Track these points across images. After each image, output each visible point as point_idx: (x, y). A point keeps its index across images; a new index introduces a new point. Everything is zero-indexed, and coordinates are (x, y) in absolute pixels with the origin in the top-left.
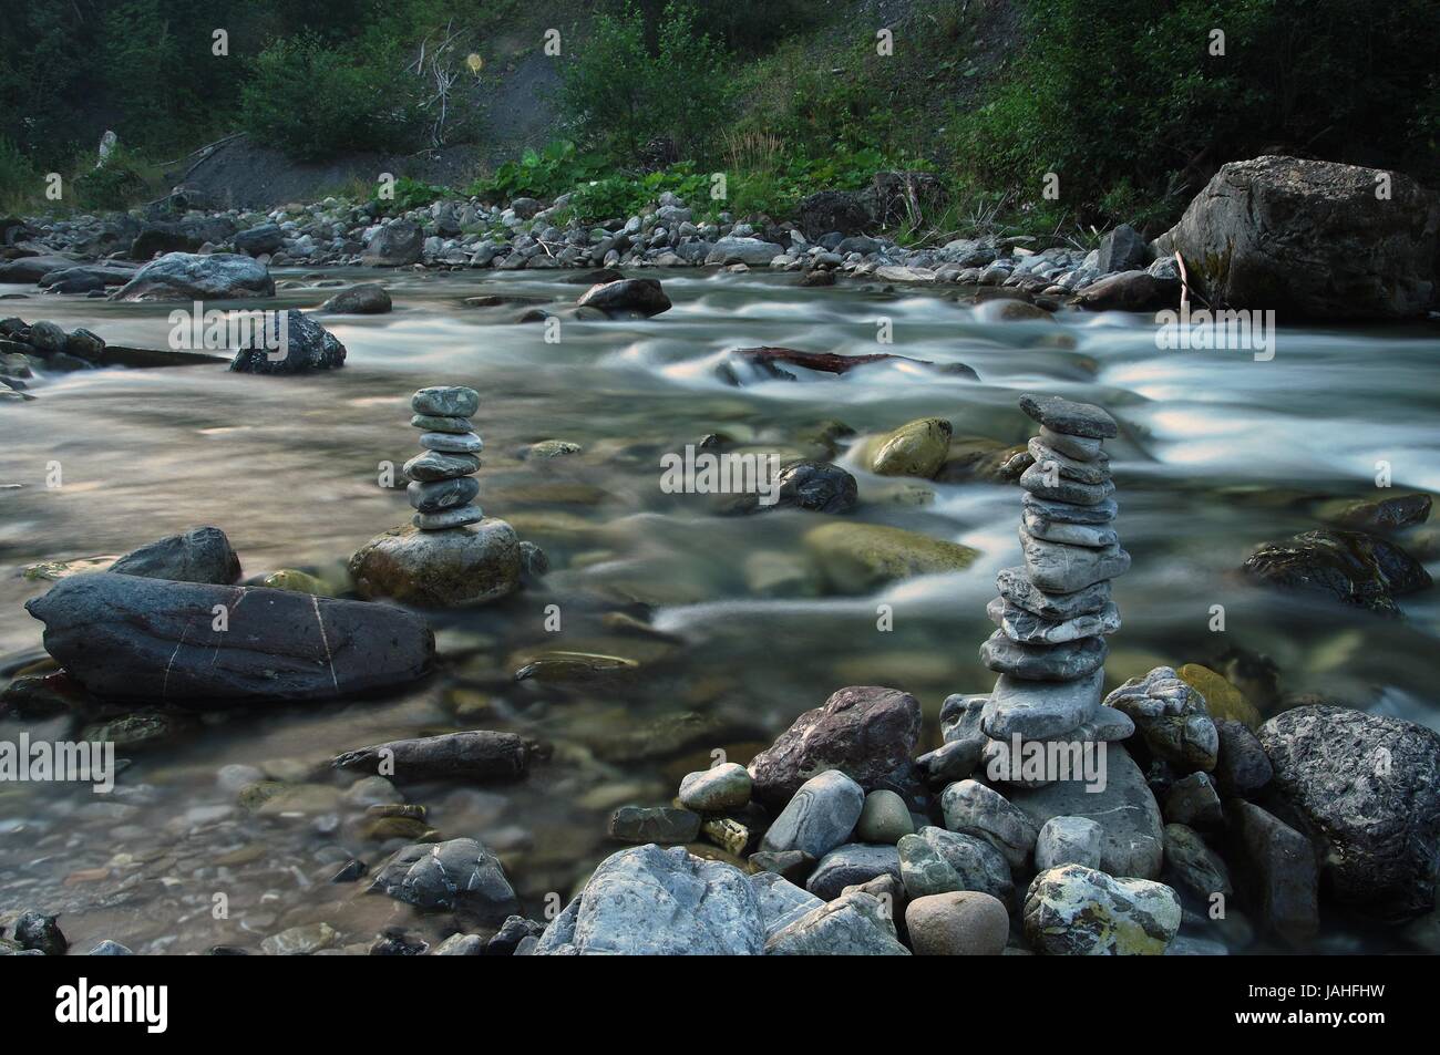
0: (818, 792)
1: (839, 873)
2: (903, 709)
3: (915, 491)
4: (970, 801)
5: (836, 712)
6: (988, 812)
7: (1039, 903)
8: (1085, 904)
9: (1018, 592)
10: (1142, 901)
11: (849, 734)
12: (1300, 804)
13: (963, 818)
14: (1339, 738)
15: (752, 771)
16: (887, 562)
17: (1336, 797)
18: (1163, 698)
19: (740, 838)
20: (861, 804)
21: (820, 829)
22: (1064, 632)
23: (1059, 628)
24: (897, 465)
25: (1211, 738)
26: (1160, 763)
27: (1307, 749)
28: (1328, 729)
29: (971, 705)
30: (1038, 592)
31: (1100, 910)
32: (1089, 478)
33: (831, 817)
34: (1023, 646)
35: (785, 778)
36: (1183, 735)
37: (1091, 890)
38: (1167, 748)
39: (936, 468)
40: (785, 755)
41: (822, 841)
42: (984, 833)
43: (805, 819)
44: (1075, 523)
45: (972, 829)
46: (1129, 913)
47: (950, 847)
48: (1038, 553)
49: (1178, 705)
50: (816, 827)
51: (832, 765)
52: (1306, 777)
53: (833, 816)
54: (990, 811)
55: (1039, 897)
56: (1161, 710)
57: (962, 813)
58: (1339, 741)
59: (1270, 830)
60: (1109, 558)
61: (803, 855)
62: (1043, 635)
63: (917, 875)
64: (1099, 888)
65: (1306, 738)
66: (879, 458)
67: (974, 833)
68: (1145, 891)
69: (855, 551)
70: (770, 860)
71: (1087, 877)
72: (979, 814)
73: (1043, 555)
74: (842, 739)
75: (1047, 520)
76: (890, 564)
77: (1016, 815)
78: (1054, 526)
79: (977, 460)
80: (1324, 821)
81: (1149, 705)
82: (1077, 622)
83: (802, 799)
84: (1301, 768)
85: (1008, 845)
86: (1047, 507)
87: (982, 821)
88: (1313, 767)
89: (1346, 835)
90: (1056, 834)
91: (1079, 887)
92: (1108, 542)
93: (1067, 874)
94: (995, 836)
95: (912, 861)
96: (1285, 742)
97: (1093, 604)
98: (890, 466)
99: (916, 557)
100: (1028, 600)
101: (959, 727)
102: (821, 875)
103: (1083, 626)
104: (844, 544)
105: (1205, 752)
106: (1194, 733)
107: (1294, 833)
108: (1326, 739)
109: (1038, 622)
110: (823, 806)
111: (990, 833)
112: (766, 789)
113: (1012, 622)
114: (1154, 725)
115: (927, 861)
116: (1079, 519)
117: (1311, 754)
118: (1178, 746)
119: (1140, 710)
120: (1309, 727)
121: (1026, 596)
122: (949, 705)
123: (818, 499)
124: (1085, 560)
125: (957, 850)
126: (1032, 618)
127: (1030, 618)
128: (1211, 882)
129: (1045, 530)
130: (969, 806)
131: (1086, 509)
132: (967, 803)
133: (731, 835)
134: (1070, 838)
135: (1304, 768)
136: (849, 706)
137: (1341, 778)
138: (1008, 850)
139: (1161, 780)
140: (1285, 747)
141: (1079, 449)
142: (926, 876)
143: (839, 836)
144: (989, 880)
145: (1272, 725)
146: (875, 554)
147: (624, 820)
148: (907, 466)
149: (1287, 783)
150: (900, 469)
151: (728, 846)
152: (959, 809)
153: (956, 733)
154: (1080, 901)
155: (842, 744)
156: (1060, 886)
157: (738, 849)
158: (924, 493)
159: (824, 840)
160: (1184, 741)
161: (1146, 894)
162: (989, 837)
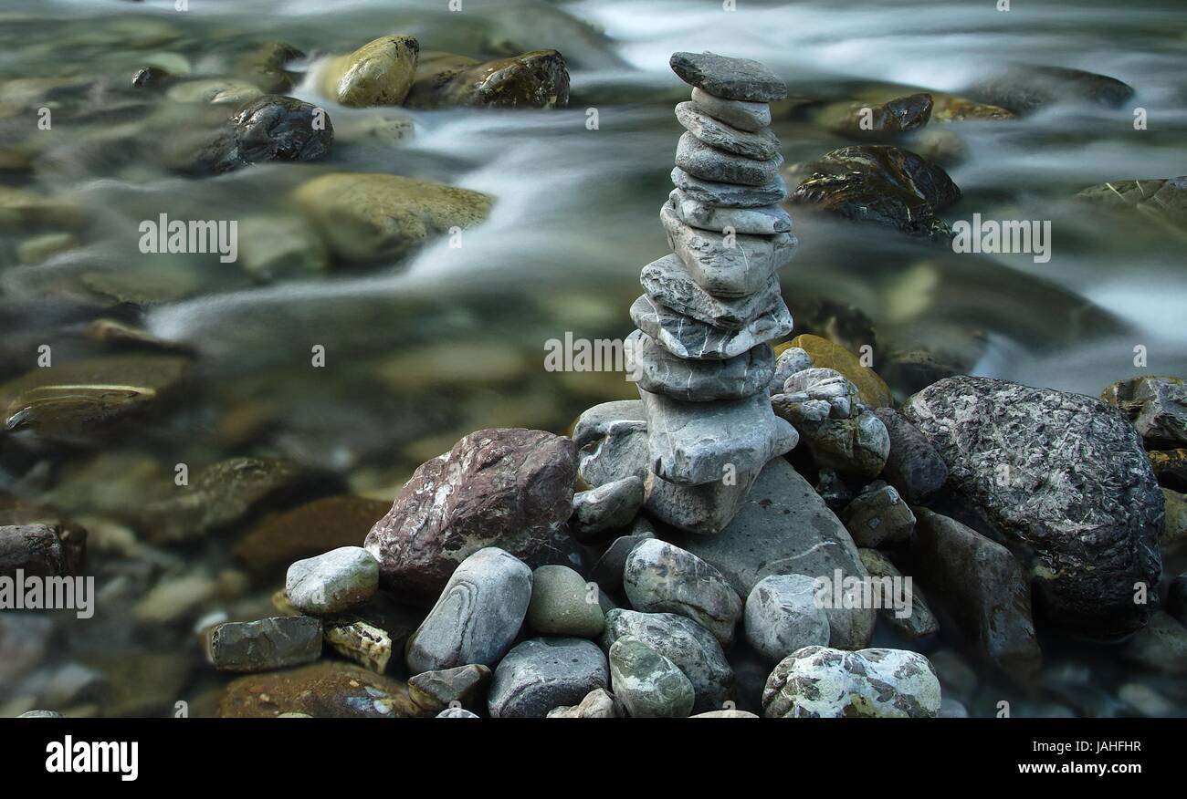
0: (481, 582)
1: (535, 693)
2: (565, 459)
3: (393, 124)
4: (663, 570)
5: (480, 470)
6: (687, 580)
7: (791, 705)
8: (847, 700)
9: (677, 295)
10: (904, 681)
11: (505, 500)
12: (983, 504)
13: (656, 591)
14: (1014, 423)
15: (374, 551)
16: (397, 220)
17: (1028, 495)
18: (828, 398)
19: (383, 649)
20: (530, 588)
21: (488, 628)
22: (742, 342)
23: (736, 339)
24: (365, 94)
25: (884, 439)
26: (829, 475)
27: (976, 436)
28: (997, 411)
29: (614, 429)
30: (708, 297)
31: (863, 703)
32: (764, 153)
33: (501, 612)
34: (692, 364)
35: (425, 560)
36: (855, 440)
37: (849, 681)
38: (837, 456)
39: (406, 92)
40: (419, 530)
41: (491, 643)
42: (686, 608)
43: (469, 620)
44: (745, 208)
45: (669, 604)
46: (893, 701)
47: (666, 642)
48: (707, 249)
49: (846, 404)
50: (484, 627)
51: (486, 541)
52: (984, 471)
53: (503, 610)
54: (689, 579)
55: (790, 698)
56: (827, 413)
57: (655, 585)
58: (1015, 427)
59: (974, 547)
60: (781, 246)
61: (480, 670)
62: (720, 350)
63: (648, 694)
64: (858, 677)
65: (971, 423)
66: (343, 85)
67: (674, 609)
68: (903, 668)
69: (358, 209)
70: (440, 683)
71: (843, 663)
72: (676, 584)
73: (715, 252)
74: (498, 507)
75: (711, 206)
76: (401, 223)
77: (717, 579)
78: (719, 213)
79: (449, 80)
80: (1018, 526)
81: (817, 408)
82: (753, 327)
83: (460, 592)
84: (975, 460)
85: (715, 618)
86: (715, 192)
87: (682, 593)
88: (989, 459)
89: (1050, 543)
90: (777, 601)
91: (838, 679)
92: (784, 227)
93: (819, 663)
94: (699, 610)
95: (638, 676)
96: (945, 429)
97: (768, 304)
98: (357, 94)
99: (429, 210)
100: (692, 304)
101: (599, 457)
102: (512, 697)
103: (759, 332)
104: (343, 201)
105: (879, 457)
106: (868, 437)
107: (1000, 548)
108: (999, 425)
109: (707, 332)
110: (491, 599)
111: (692, 606)
112: (399, 575)
113: (674, 334)
114: (821, 431)
115: (657, 674)
116: (751, 203)
117: (983, 442)
118: (850, 453)
119: (803, 415)
120: (973, 409)
121: (689, 300)
122: (584, 430)
123: (293, 145)
124: (763, 254)
125: (675, 645)
126: (697, 327)
127: (695, 327)
128: (920, 619)
129: (709, 219)
130: (663, 575)
131: (757, 190)
132: (660, 571)
133: (369, 645)
134: (796, 607)
135: (979, 459)
136: (494, 462)
137: (1030, 472)
138: (715, 624)
139: (835, 495)
140: (946, 435)
141: (751, 118)
142: (658, 693)
143: (511, 632)
144: (711, 673)
145: (920, 405)
146: (382, 211)
147: (227, 642)
148: (377, 93)
149: (961, 480)
150: (368, 98)
151: (366, 660)
152: (651, 579)
153: (597, 465)
154: (841, 697)
155: (498, 514)
156: (815, 681)
157: (382, 663)
158: (403, 125)
159: (493, 640)
160: (856, 447)
161: (905, 672)
162: (692, 611)
